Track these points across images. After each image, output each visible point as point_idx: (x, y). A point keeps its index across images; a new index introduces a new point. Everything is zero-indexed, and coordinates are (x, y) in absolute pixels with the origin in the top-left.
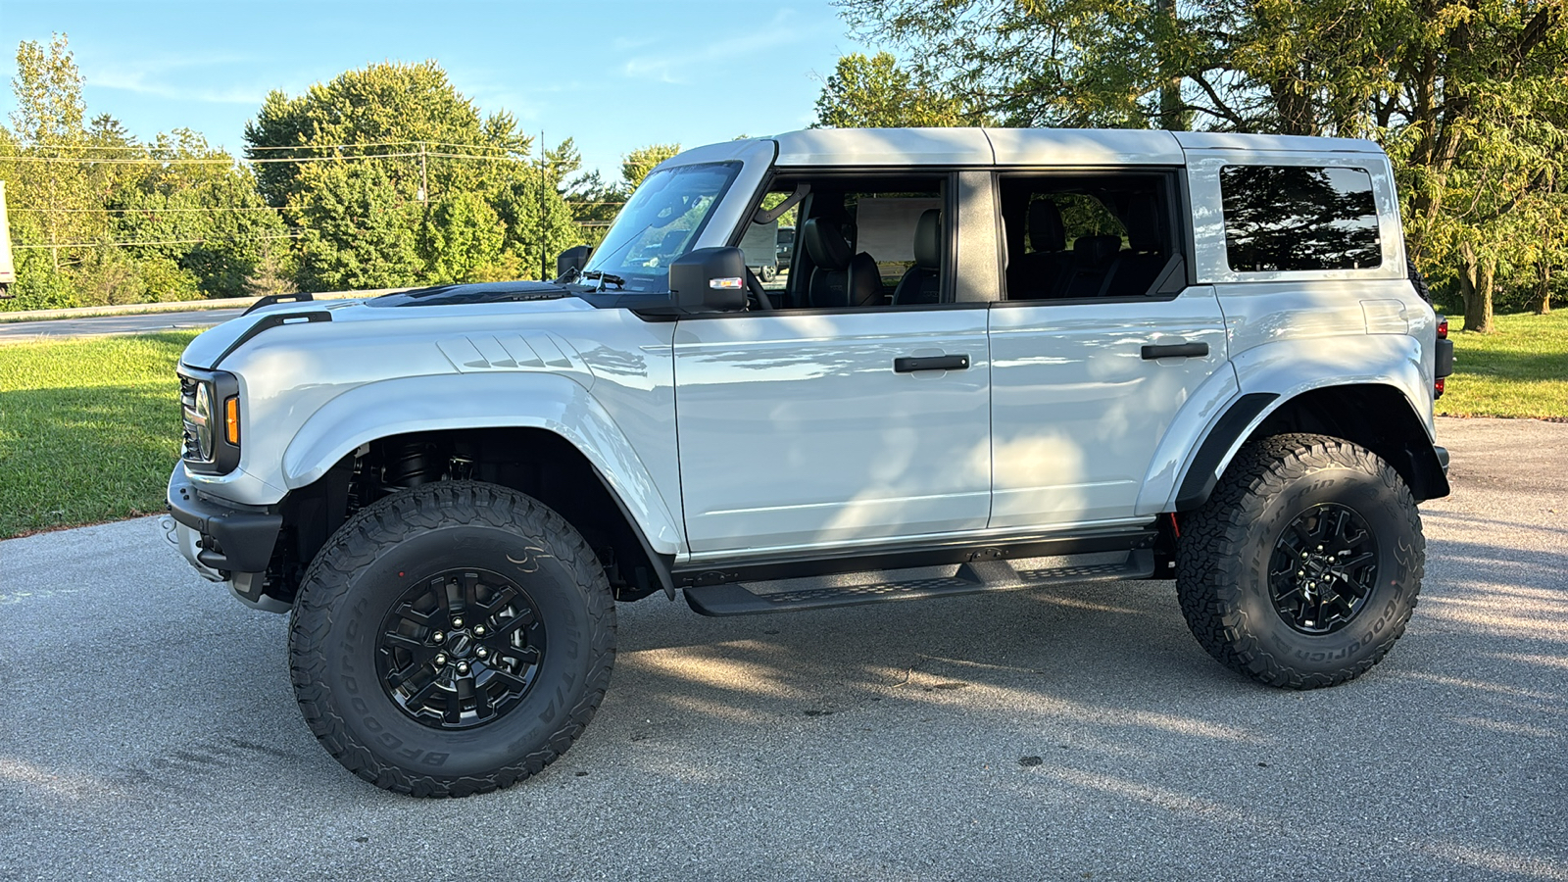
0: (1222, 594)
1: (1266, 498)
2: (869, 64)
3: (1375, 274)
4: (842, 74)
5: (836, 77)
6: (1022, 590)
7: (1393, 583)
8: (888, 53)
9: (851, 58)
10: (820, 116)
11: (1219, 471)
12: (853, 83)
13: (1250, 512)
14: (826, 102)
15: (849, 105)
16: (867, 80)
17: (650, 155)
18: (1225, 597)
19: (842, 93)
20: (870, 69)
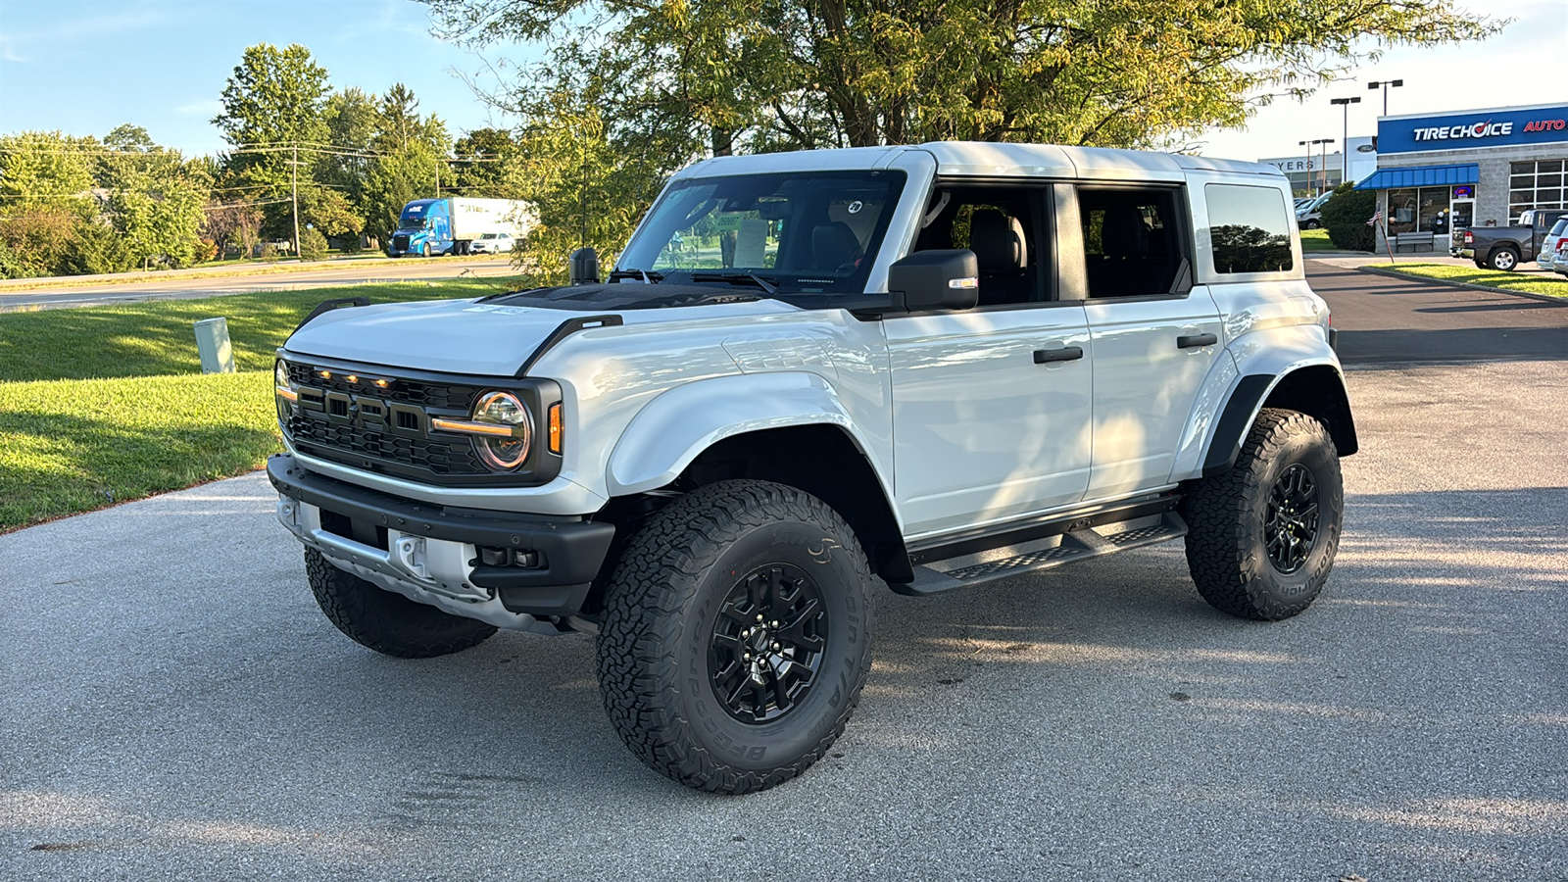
0: (1241, 544)
1: (1266, 461)
2: (280, 56)
3: (1289, 275)
4: (251, 65)
5: (243, 68)
7: (1330, 526)
8: (302, 46)
9: (259, 48)
10: (227, 108)
11: (1241, 441)
12: (263, 75)
13: (1259, 474)
14: (233, 93)
15: (260, 97)
16: (279, 73)
17: (24, 142)
18: (1243, 547)
19: (251, 85)
20: (284, 64)
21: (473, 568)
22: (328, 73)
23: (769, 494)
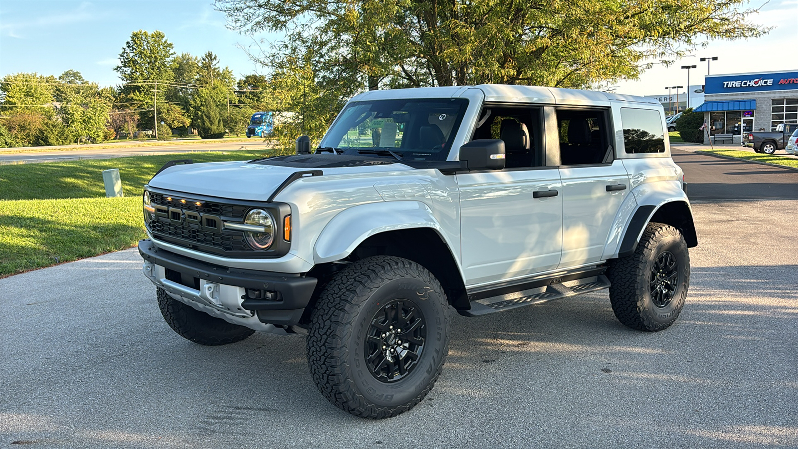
0: (638, 292)
1: (651, 250)
2: (150, 37)
3: (663, 155)
4: (135, 41)
5: (131, 42)
6: (575, 296)
7: (683, 284)
8: (160, 32)
9: (139, 32)
10: (122, 62)
11: (638, 239)
12: (141, 46)
13: (647, 256)
14: (125, 55)
15: (139, 57)
16: (149, 45)
18: (639, 294)
19: (134, 51)
20: (151, 41)
21: (244, 300)
22: (174, 46)
23: (397, 263)
